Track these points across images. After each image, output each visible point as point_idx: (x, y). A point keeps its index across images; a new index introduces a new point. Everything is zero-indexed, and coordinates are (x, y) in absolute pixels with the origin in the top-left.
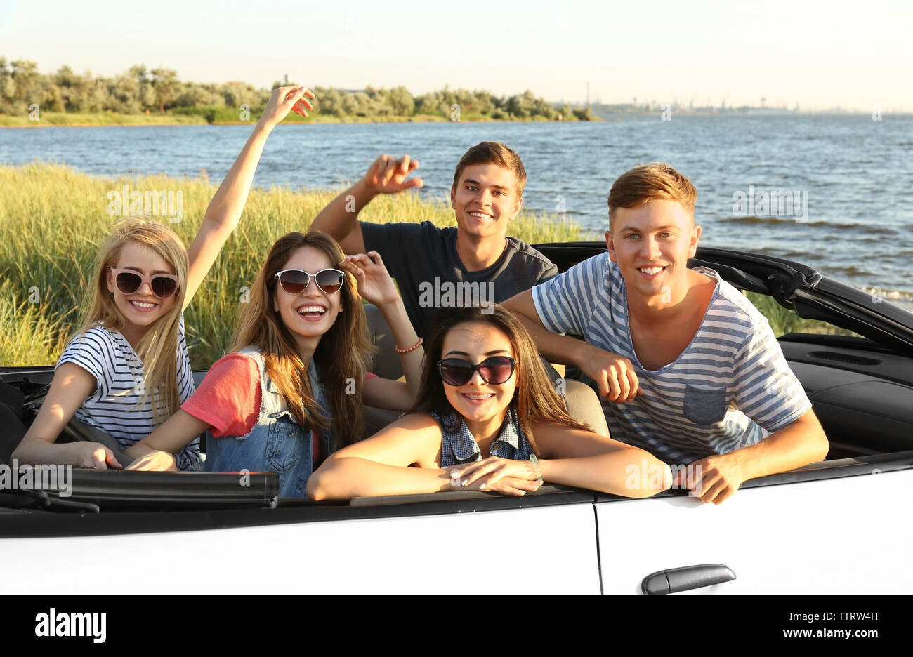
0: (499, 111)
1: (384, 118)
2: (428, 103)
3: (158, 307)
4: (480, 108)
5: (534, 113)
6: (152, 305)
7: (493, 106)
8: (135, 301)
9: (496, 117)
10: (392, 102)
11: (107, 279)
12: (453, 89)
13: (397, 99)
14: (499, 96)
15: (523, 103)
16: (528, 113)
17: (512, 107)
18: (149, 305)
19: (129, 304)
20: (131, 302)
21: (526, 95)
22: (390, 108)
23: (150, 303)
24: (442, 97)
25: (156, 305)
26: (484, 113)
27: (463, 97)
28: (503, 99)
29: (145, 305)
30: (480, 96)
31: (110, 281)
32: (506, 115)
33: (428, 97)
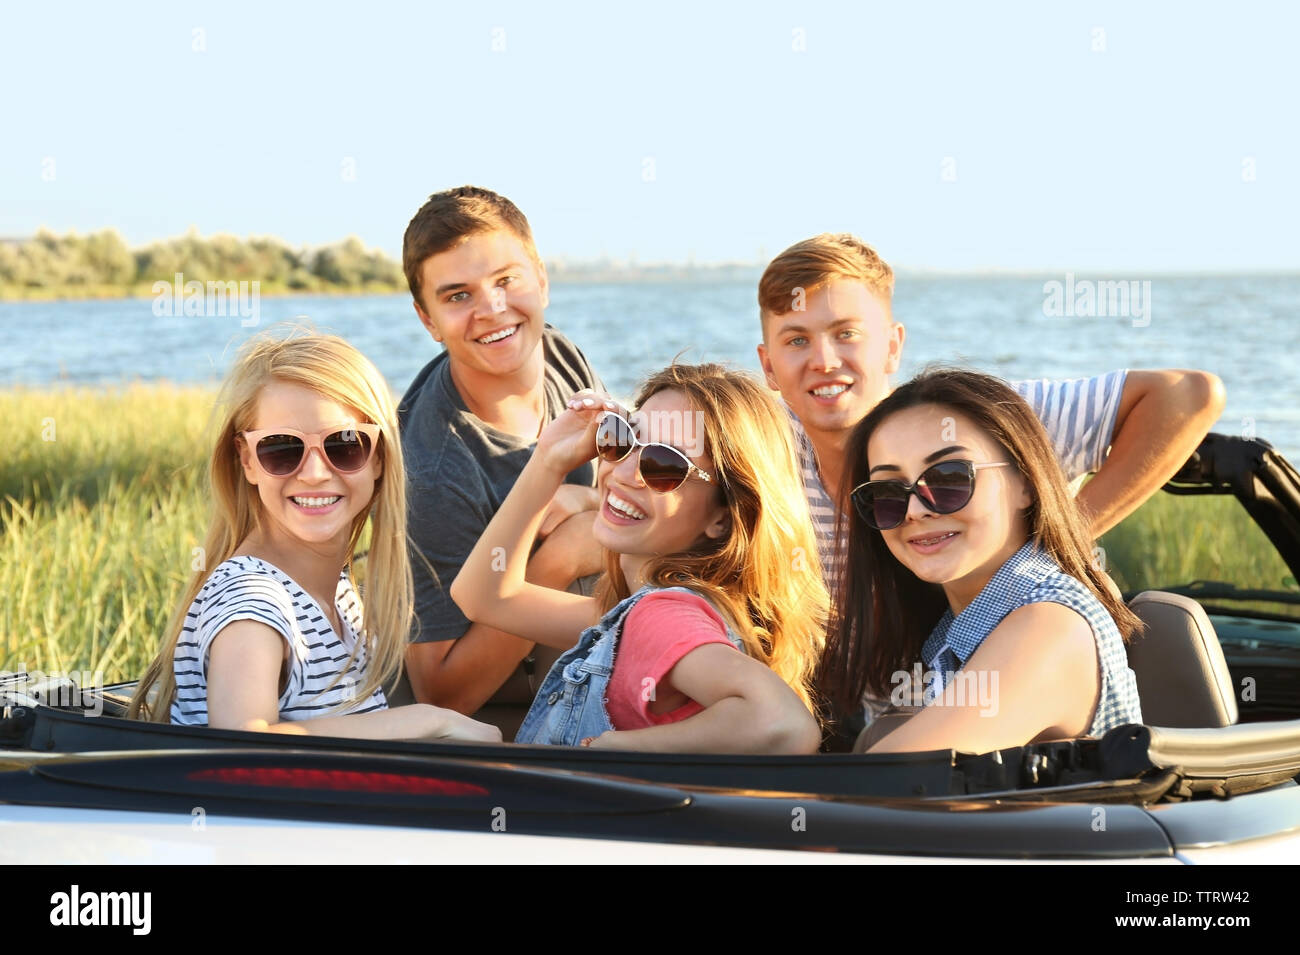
0: (302, 275)
1: (81, 291)
2: (160, 261)
3: (343, 503)
4: (263, 268)
5: (367, 278)
6: (332, 500)
7: (285, 266)
8: (298, 496)
9: (296, 286)
10: (92, 259)
11: (242, 459)
12: (206, 236)
13: (100, 254)
14: (295, 248)
15: (343, 262)
16: (355, 278)
17: (325, 269)
18: (326, 501)
19: (290, 505)
20: (292, 499)
21: (349, 247)
22: (88, 272)
23: (329, 495)
24: (187, 251)
25: (340, 497)
26: (271, 278)
27: (230, 249)
28: (304, 252)
29: (319, 502)
30: (261, 248)
31: (247, 463)
32: (314, 282)
33: (159, 250)
